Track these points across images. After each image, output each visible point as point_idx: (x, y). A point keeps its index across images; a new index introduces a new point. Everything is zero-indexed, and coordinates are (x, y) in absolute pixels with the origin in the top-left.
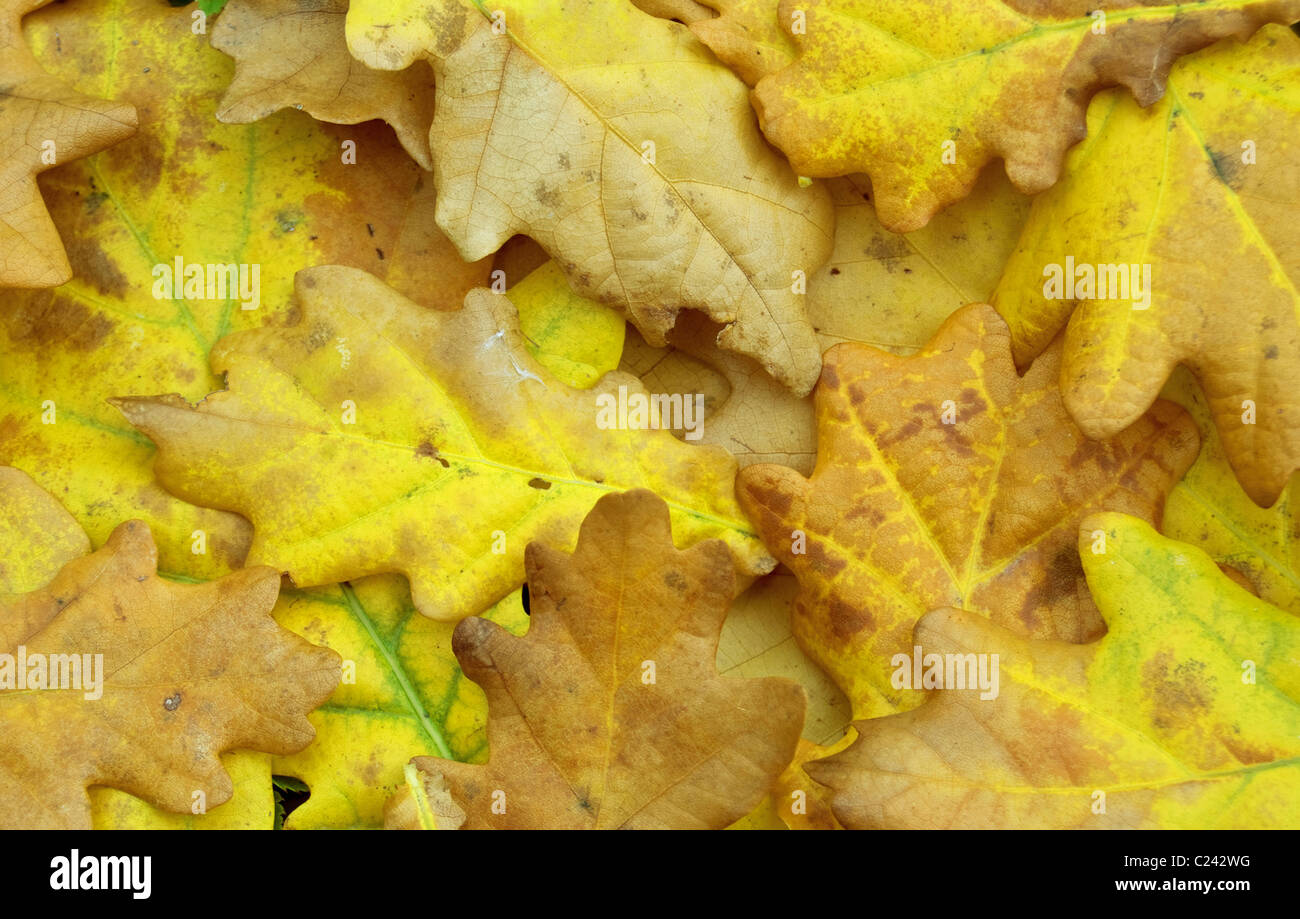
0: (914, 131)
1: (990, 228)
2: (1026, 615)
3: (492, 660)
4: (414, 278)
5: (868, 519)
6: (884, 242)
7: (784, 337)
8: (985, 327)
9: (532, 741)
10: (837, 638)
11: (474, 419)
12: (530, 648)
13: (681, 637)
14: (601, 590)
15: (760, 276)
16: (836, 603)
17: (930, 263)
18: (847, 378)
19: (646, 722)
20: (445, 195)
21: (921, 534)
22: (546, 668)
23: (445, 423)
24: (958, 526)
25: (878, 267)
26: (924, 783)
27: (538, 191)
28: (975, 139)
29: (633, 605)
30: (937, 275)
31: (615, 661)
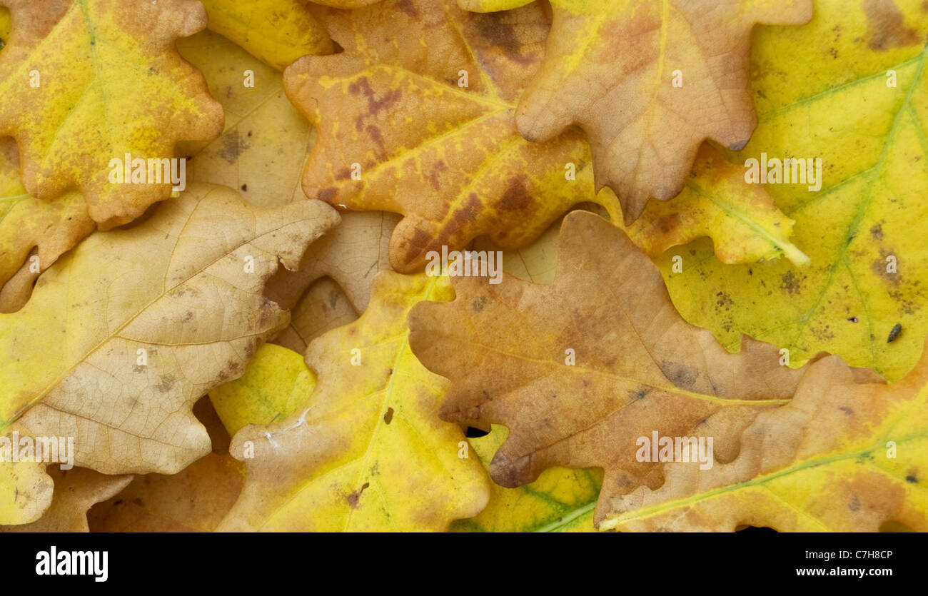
0: (148, 102)
1: (224, 68)
2: (526, 62)
3: (525, 456)
4: (212, 511)
5: (440, 173)
6: (225, 149)
7: (294, 223)
8: (302, 73)
9: (590, 432)
10: (528, 207)
11: (333, 461)
12: (518, 424)
13: (522, 307)
14: (481, 362)
15: (244, 234)
16: (502, 204)
17: (246, 116)
18: (330, 181)
19: (584, 341)
20: (155, 465)
21: (456, 136)
22: (535, 413)
23: (334, 483)
24: (453, 106)
25: (243, 157)
26: (649, 135)
27: (161, 390)
28: (159, 58)
29: (494, 339)
30: (255, 113)
31: (535, 360)
